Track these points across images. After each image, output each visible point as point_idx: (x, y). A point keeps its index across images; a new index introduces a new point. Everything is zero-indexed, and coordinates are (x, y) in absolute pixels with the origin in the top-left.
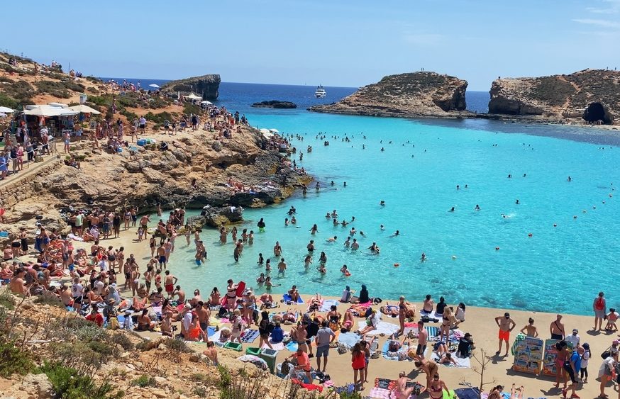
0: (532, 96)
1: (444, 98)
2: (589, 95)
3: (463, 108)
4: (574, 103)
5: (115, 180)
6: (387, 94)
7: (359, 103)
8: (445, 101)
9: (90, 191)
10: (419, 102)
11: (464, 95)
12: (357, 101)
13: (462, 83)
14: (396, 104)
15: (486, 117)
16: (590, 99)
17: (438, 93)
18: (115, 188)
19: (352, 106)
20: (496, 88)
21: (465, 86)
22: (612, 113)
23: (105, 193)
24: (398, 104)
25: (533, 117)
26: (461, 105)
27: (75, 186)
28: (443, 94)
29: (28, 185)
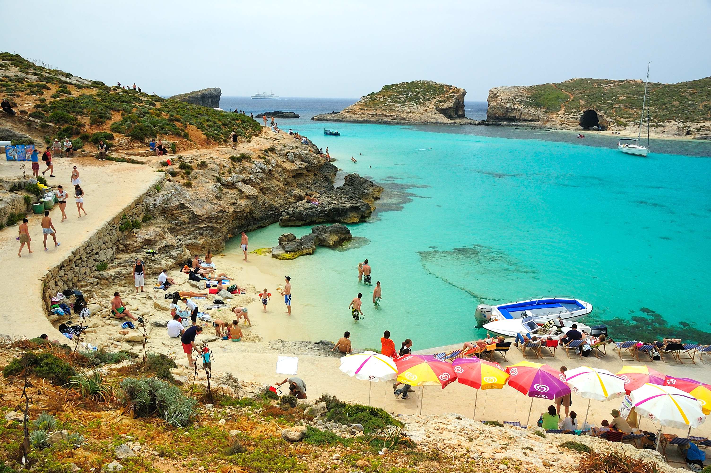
0: (528, 104)
1: (446, 106)
2: (582, 102)
3: (463, 116)
4: (569, 110)
5: (217, 197)
6: (391, 102)
7: (363, 111)
8: (447, 109)
9: (198, 211)
10: (422, 110)
11: (463, 102)
12: (361, 109)
13: (461, 92)
14: (401, 112)
15: (486, 124)
16: (583, 106)
17: (439, 101)
18: (220, 206)
19: (357, 114)
20: (493, 96)
21: (464, 94)
22: (608, 119)
23: (213, 213)
24: (402, 112)
25: (533, 124)
26: (461, 113)
27: (182, 206)
28: (444, 102)
29: (141, 206)
